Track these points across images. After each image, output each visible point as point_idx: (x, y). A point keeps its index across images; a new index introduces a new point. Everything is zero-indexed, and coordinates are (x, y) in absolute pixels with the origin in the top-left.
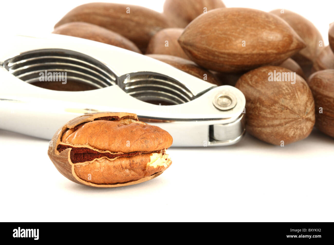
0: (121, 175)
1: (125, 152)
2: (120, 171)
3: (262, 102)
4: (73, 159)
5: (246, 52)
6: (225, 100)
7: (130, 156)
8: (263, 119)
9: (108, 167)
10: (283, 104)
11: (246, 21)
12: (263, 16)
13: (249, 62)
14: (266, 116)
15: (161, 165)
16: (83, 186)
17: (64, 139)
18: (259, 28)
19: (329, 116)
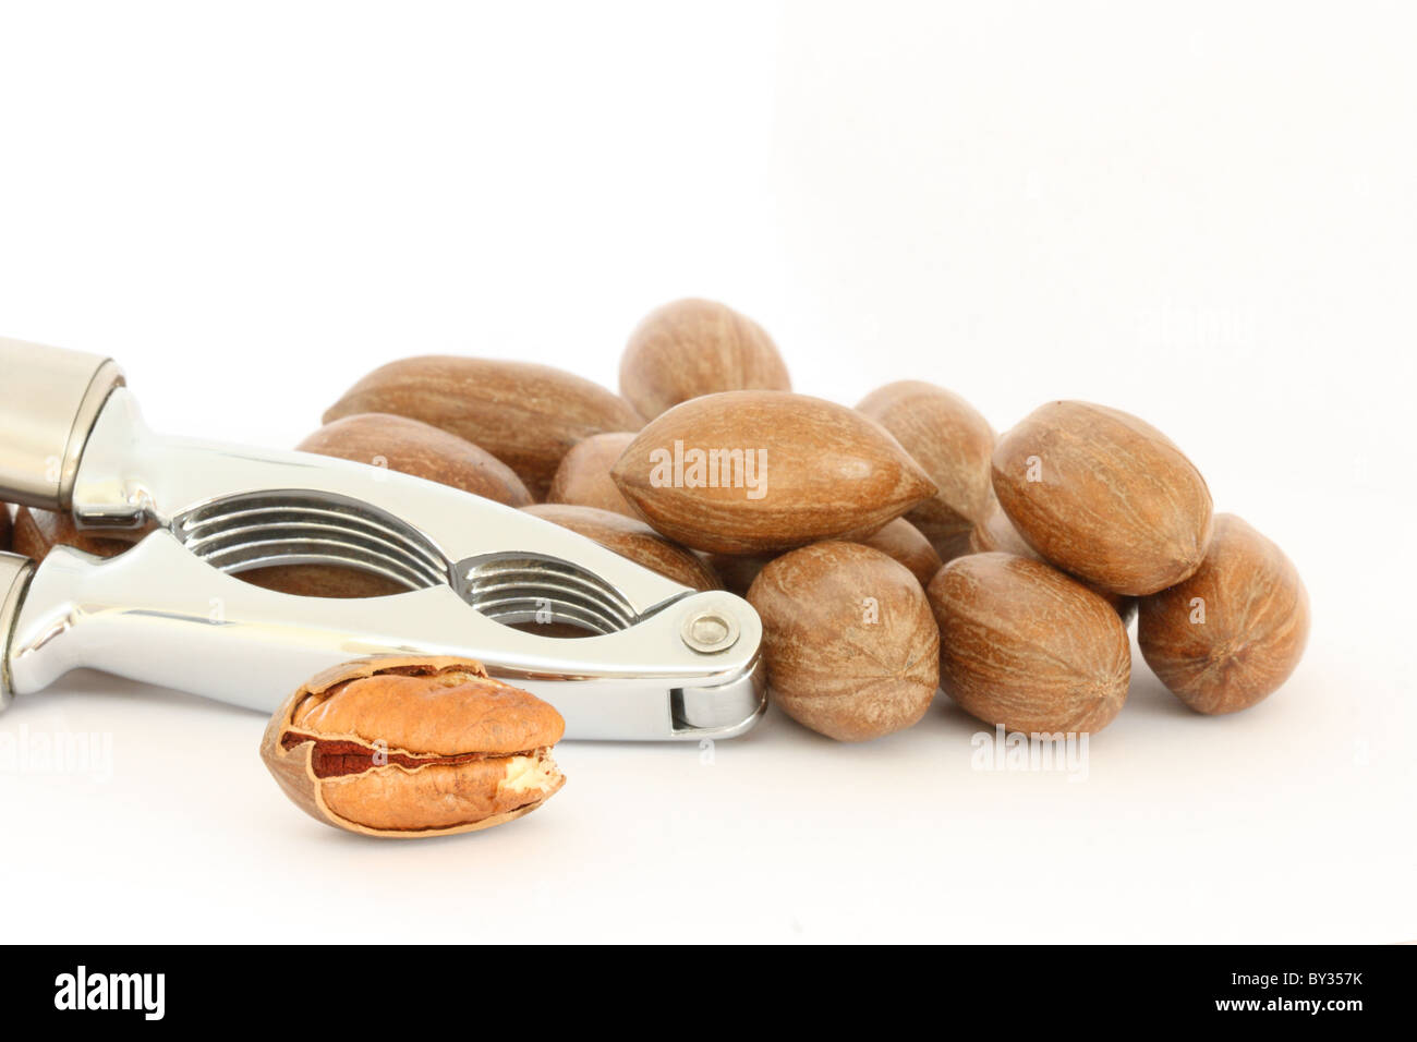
0: (435, 809)
1: (443, 753)
2: (433, 799)
3: (802, 635)
4: (318, 767)
5: (775, 507)
6: (712, 627)
7: (457, 761)
8: (805, 676)
9: (403, 787)
10: (851, 640)
11: (780, 428)
12: (825, 416)
13: (785, 531)
14: (811, 669)
15: (533, 785)
16: (341, 831)
17: (298, 719)
18: (812, 447)
19: (975, 672)
